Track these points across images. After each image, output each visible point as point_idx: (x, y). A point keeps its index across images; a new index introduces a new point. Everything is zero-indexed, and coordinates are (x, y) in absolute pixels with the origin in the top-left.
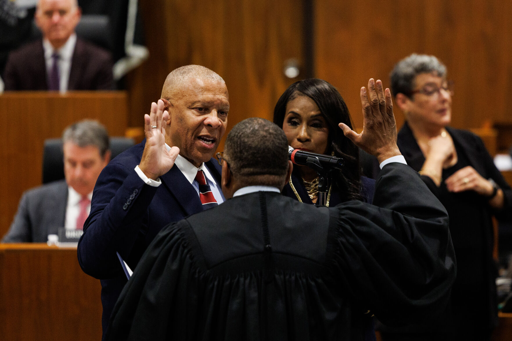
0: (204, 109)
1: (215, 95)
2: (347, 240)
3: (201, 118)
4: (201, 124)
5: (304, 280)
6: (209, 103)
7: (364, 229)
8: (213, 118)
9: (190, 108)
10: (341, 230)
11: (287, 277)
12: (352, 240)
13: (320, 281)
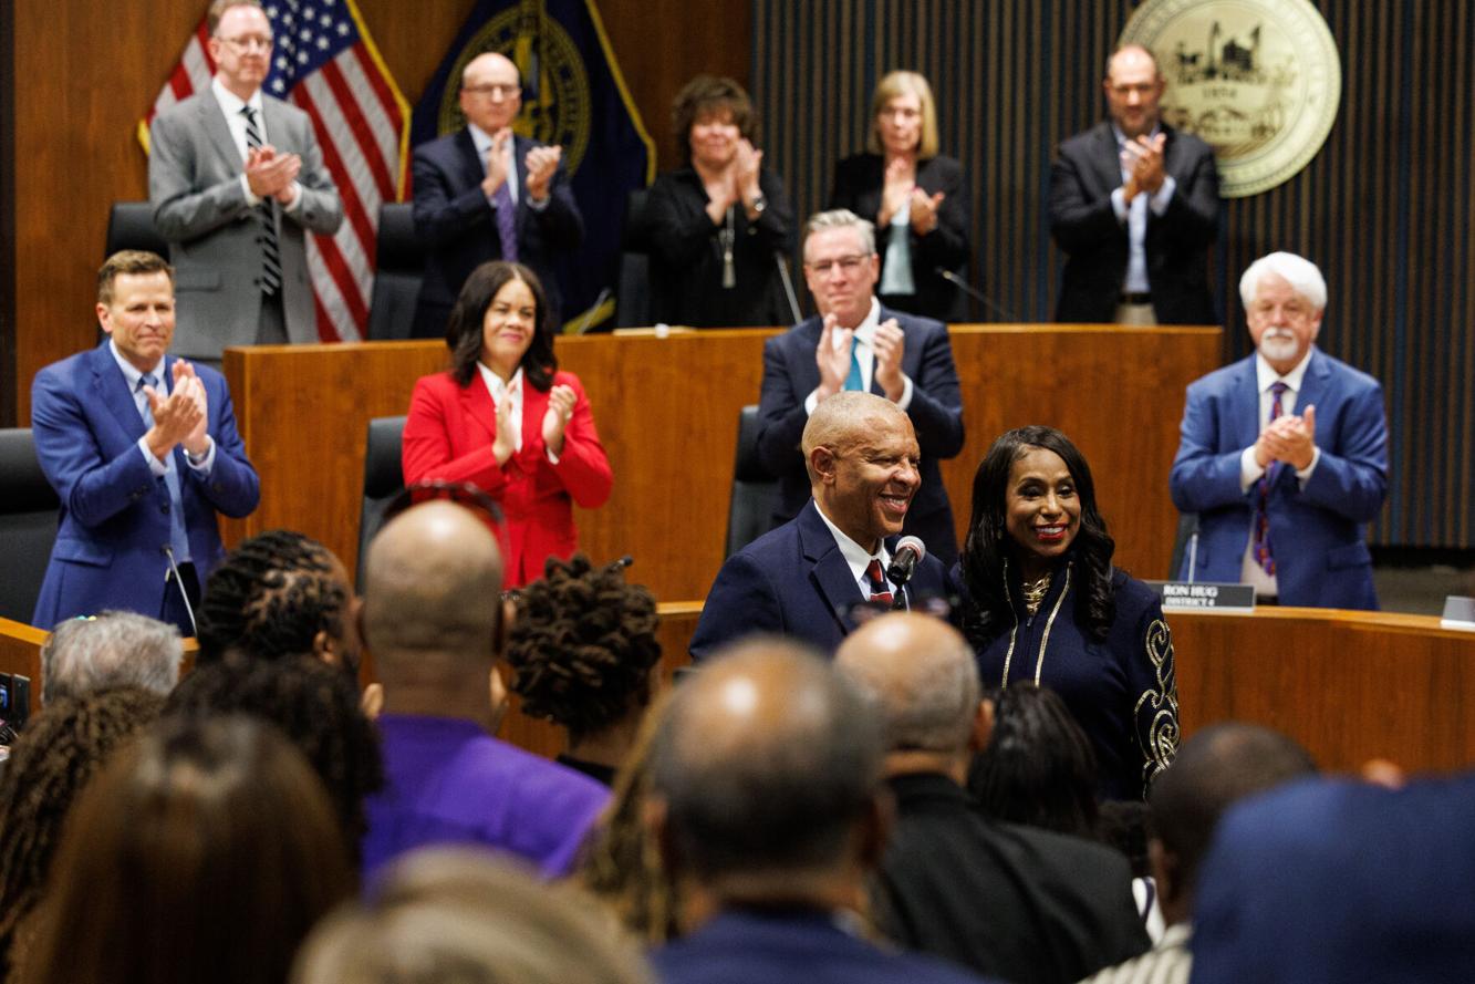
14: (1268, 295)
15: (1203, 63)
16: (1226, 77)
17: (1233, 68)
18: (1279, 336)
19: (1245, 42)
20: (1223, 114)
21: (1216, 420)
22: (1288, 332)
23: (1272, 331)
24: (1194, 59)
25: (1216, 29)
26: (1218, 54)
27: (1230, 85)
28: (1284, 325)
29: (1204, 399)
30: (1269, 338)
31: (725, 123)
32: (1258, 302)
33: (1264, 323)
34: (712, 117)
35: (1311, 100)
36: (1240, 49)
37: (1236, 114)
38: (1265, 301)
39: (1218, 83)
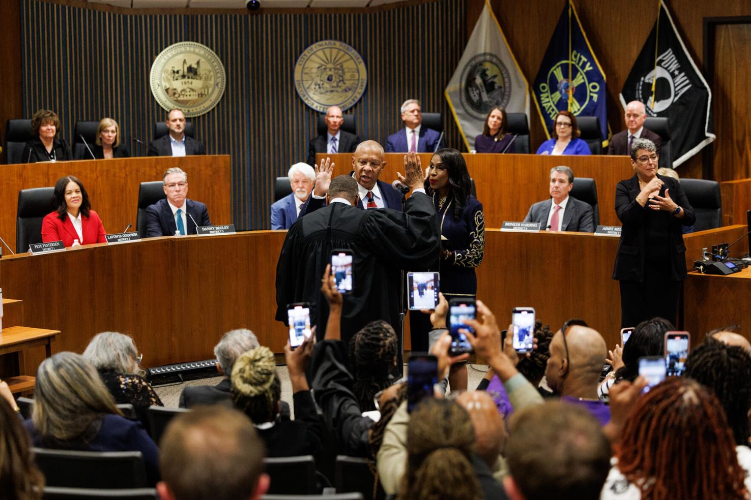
0: (364, 162)
1: (369, 155)
2: (371, 225)
3: (363, 166)
4: (362, 170)
5: (344, 243)
6: (365, 159)
7: (380, 220)
8: (367, 167)
9: (359, 162)
10: (369, 220)
11: (336, 241)
12: (373, 225)
13: (353, 243)
14: (297, 177)
15: (181, 73)
16: (189, 78)
17: (191, 75)
18: (301, 191)
19: (194, 66)
20: (188, 90)
21: (284, 216)
22: (303, 190)
23: (299, 189)
24: (178, 72)
25: (185, 62)
26: (186, 70)
27: (190, 80)
28: (303, 187)
29: (279, 209)
30: (298, 191)
31: (52, 125)
32: (294, 179)
33: (296, 186)
34: (47, 123)
35: (217, 85)
36: (193, 68)
37: (192, 90)
38: (296, 179)
39: (186, 80)
